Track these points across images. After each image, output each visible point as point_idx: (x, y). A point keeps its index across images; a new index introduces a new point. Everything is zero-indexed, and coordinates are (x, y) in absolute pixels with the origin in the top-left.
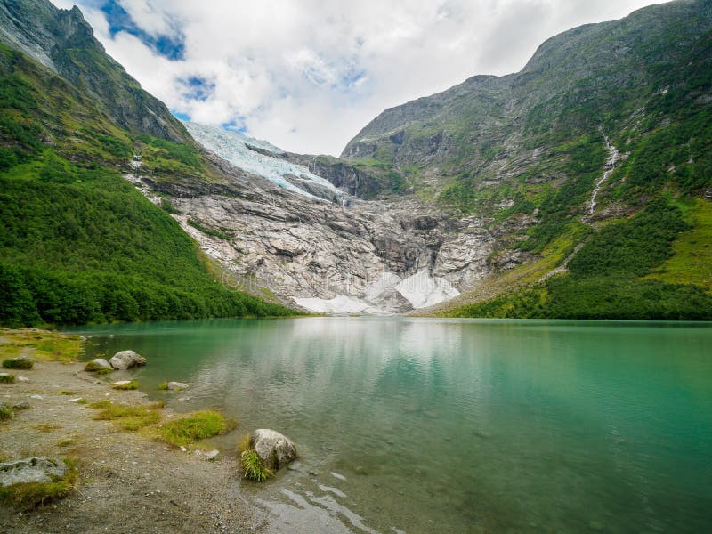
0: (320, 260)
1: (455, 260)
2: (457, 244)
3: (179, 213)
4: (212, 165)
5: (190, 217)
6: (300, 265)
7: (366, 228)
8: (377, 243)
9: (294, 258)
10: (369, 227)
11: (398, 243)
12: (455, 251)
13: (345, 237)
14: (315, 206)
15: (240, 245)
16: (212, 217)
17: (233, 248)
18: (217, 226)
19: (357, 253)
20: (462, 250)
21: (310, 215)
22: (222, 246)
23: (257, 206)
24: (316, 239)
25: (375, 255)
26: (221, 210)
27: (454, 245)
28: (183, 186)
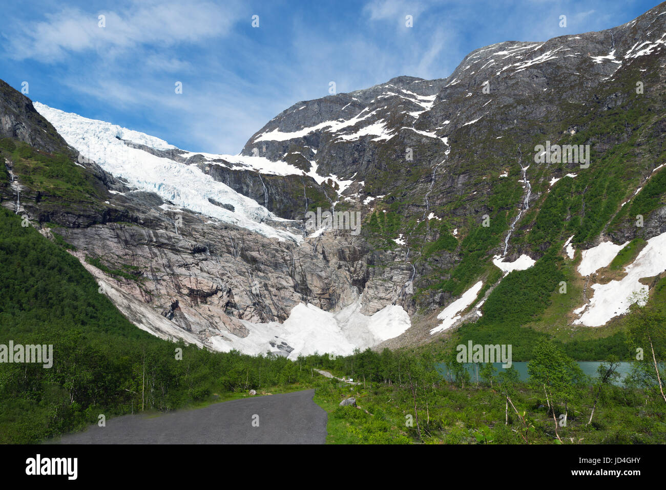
0: (236, 299)
1: (381, 298)
2: (384, 280)
3: (74, 249)
4: (97, 180)
5: (86, 252)
6: (215, 306)
7: (283, 258)
8: (297, 277)
9: (209, 299)
10: (288, 258)
11: (320, 277)
12: (381, 289)
13: (260, 270)
14: (224, 233)
15: (151, 286)
16: (112, 251)
17: (142, 290)
18: (119, 263)
19: (275, 289)
20: (389, 287)
21: (220, 245)
22: (130, 288)
23: (159, 235)
24: (229, 275)
25: (295, 291)
26: (120, 242)
27: (380, 281)
28: (74, 214)
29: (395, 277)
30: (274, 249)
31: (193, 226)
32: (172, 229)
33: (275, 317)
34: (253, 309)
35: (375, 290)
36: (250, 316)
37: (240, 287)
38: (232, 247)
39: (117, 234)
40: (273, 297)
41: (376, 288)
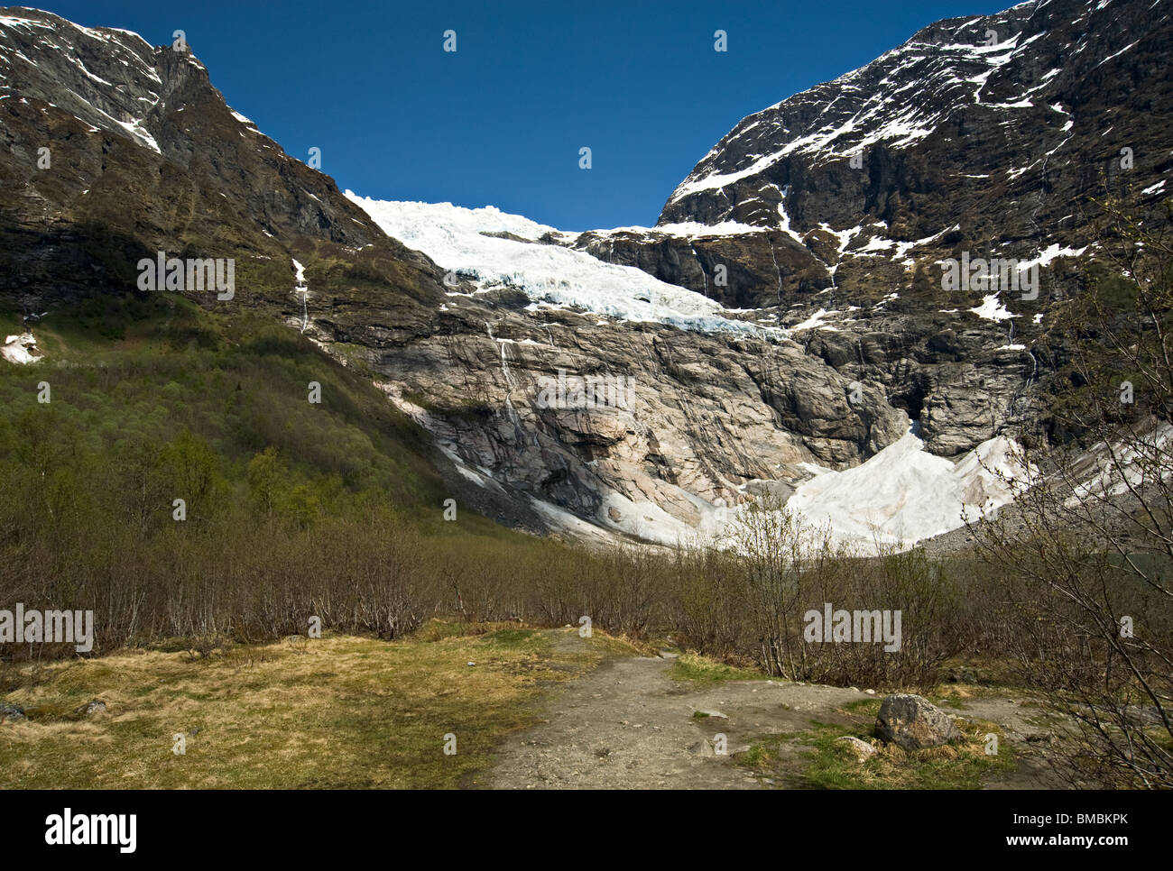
0: (664, 447)
1: (964, 425)
2: (964, 388)
3: (385, 379)
4: (426, 278)
5: (403, 383)
6: (626, 462)
7: (747, 370)
9: (612, 450)
10: (754, 369)
12: (961, 406)
13: (704, 396)
14: (635, 337)
16: (444, 380)
17: (493, 439)
18: (456, 397)
19: (736, 427)
20: (981, 400)
21: (627, 357)
22: (472, 436)
23: (523, 349)
24: (647, 406)
25: (776, 427)
26: (457, 365)
27: (957, 391)
28: (384, 327)
29: (990, 381)
30: (727, 356)
31: (580, 330)
32: (543, 339)
33: (742, 478)
34: (697, 464)
35: (947, 409)
36: (692, 477)
37: (670, 426)
38: (650, 359)
39: (453, 352)
40: (735, 441)
41: (949, 405)
